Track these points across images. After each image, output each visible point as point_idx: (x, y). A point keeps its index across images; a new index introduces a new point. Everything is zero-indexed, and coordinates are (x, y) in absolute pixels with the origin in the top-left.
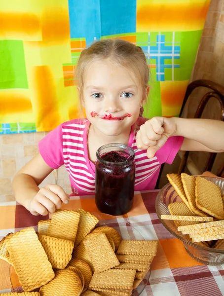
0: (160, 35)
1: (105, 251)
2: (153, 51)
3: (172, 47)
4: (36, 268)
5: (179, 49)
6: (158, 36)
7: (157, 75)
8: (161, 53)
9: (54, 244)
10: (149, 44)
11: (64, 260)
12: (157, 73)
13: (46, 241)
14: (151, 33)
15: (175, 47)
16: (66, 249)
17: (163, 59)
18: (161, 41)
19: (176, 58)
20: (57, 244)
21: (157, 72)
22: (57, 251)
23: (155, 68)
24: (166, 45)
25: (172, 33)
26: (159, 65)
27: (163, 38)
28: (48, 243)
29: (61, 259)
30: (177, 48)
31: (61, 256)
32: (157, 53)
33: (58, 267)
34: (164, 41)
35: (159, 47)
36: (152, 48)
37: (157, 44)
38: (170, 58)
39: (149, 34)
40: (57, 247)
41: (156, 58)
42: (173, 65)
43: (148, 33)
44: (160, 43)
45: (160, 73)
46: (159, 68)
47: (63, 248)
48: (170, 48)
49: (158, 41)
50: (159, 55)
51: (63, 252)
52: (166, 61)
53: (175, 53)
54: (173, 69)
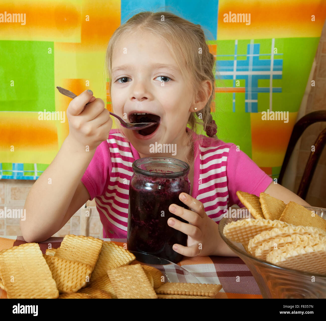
0: (252, 43)
1: (138, 282)
2: (240, 67)
3: (269, 61)
4: (34, 284)
5: (282, 65)
6: (249, 46)
7: (247, 104)
8: (254, 70)
9: (63, 266)
10: (236, 58)
11: (74, 283)
12: (246, 101)
13: (53, 261)
14: (239, 41)
15: (275, 61)
16: (80, 272)
17: (256, 79)
18: (254, 54)
19: (275, 77)
20: (68, 266)
21: (247, 98)
22: (67, 274)
23: (244, 94)
24: (261, 59)
25: (270, 40)
26: (250, 89)
27: (257, 48)
28: (56, 264)
29: (70, 282)
30: (278, 63)
31: (70, 279)
32: (247, 70)
33: (65, 290)
34: (258, 53)
35: (251, 61)
36: (239, 63)
37: (248, 58)
38: (267, 77)
39: (236, 43)
40: (68, 269)
41: (246, 77)
42: (271, 88)
43: (234, 41)
44: (251, 55)
45: (250, 101)
46: (250, 93)
47: (76, 271)
48: (268, 63)
49: (248, 53)
50: (250, 73)
51: (75, 275)
52: (260, 81)
53: (274, 70)
54: (271, 94)
